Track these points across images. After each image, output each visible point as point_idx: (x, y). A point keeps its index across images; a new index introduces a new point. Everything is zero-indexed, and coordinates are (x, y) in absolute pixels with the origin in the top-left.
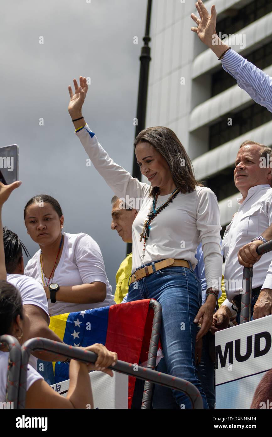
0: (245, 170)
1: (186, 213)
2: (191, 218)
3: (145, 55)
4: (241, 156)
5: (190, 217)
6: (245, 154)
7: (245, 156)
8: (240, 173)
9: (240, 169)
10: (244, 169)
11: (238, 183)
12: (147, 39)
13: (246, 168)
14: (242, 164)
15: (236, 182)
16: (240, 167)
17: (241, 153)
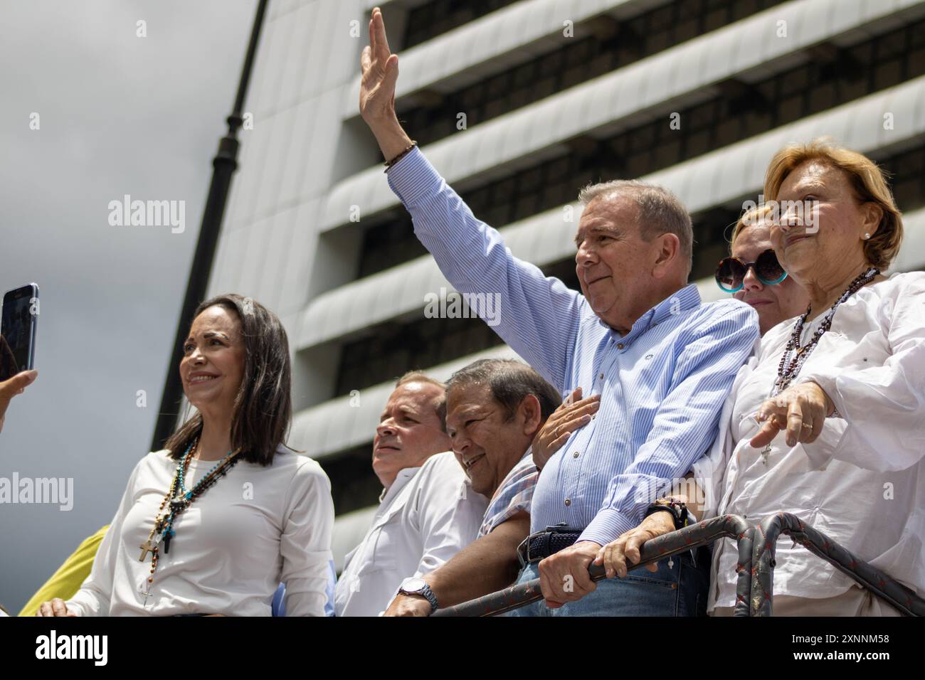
0: (396, 435)
1: (262, 514)
2: (271, 526)
3: (226, 155)
4: (393, 404)
5: (267, 525)
6: (401, 401)
7: (401, 405)
8: (384, 442)
9: (385, 432)
10: (394, 433)
11: (378, 462)
12: (235, 122)
13: (398, 432)
14: (391, 422)
15: (375, 460)
16: (385, 427)
17: (393, 400)
